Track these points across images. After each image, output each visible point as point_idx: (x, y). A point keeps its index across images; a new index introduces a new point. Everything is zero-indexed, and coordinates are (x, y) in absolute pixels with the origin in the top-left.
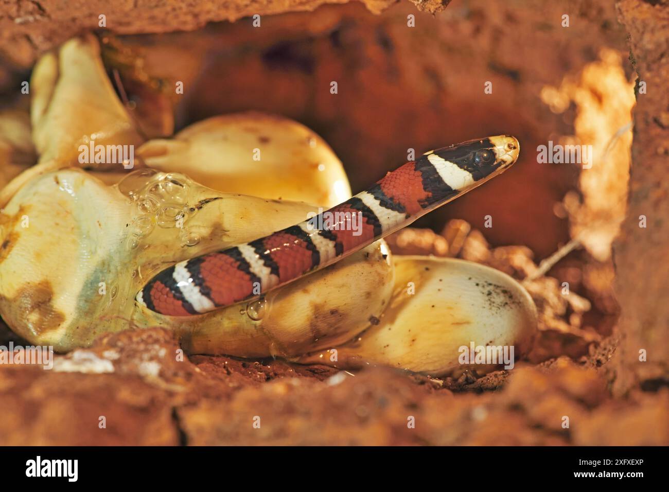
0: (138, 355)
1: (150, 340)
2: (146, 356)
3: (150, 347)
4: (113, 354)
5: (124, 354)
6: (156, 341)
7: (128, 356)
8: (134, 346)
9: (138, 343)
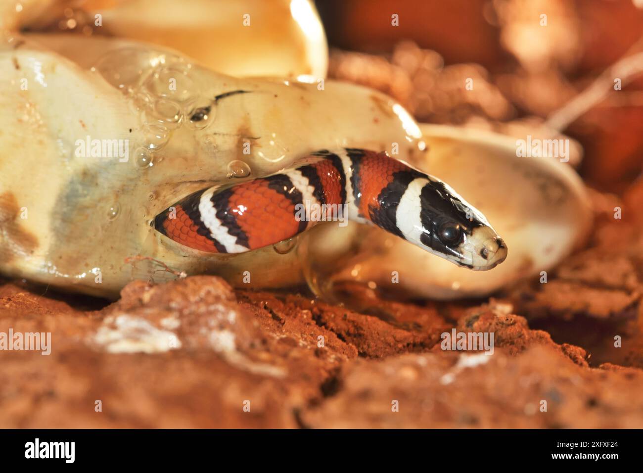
0: (202, 320)
1: (210, 299)
2: (213, 323)
3: (212, 308)
4: (171, 322)
5: (185, 320)
6: (217, 299)
7: (191, 324)
8: (193, 308)
9: (197, 303)
